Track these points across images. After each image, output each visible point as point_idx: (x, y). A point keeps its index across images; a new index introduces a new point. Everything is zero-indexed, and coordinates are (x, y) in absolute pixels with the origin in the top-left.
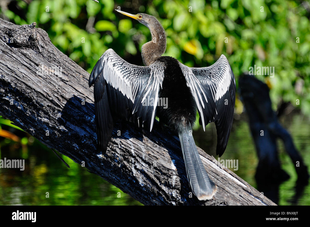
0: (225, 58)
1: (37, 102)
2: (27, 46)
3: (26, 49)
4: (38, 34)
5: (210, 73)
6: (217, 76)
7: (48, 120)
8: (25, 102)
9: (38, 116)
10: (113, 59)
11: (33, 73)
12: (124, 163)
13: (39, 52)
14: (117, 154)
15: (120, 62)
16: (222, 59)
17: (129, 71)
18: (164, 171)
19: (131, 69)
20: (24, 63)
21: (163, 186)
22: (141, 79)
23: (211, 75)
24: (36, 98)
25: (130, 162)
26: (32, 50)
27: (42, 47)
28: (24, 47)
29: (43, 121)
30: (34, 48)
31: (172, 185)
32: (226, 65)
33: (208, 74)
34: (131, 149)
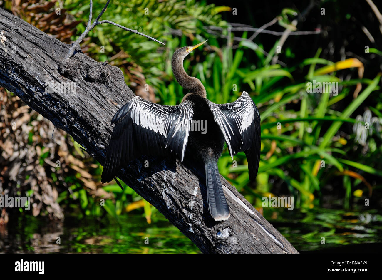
0: (246, 94)
1: (96, 130)
2: (99, 81)
3: (98, 83)
4: (110, 71)
5: (235, 108)
6: (241, 110)
7: (103, 146)
8: (88, 130)
9: (97, 142)
10: (142, 104)
11: (99, 105)
12: (157, 188)
13: (109, 87)
14: (152, 179)
15: (149, 105)
16: (244, 95)
17: (159, 110)
18: (187, 196)
19: (160, 109)
20: (93, 96)
21: (184, 209)
22: (171, 116)
23: (235, 109)
24: (96, 127)
25: (162, 187)
26: (103, 85)
27: (112, 83)
28: (97, 81)
29: (99, 147)
30: (105, 83)
31: (190, 209)
32: (248, 100)
33: (233, 108)
34: (164, 175)
